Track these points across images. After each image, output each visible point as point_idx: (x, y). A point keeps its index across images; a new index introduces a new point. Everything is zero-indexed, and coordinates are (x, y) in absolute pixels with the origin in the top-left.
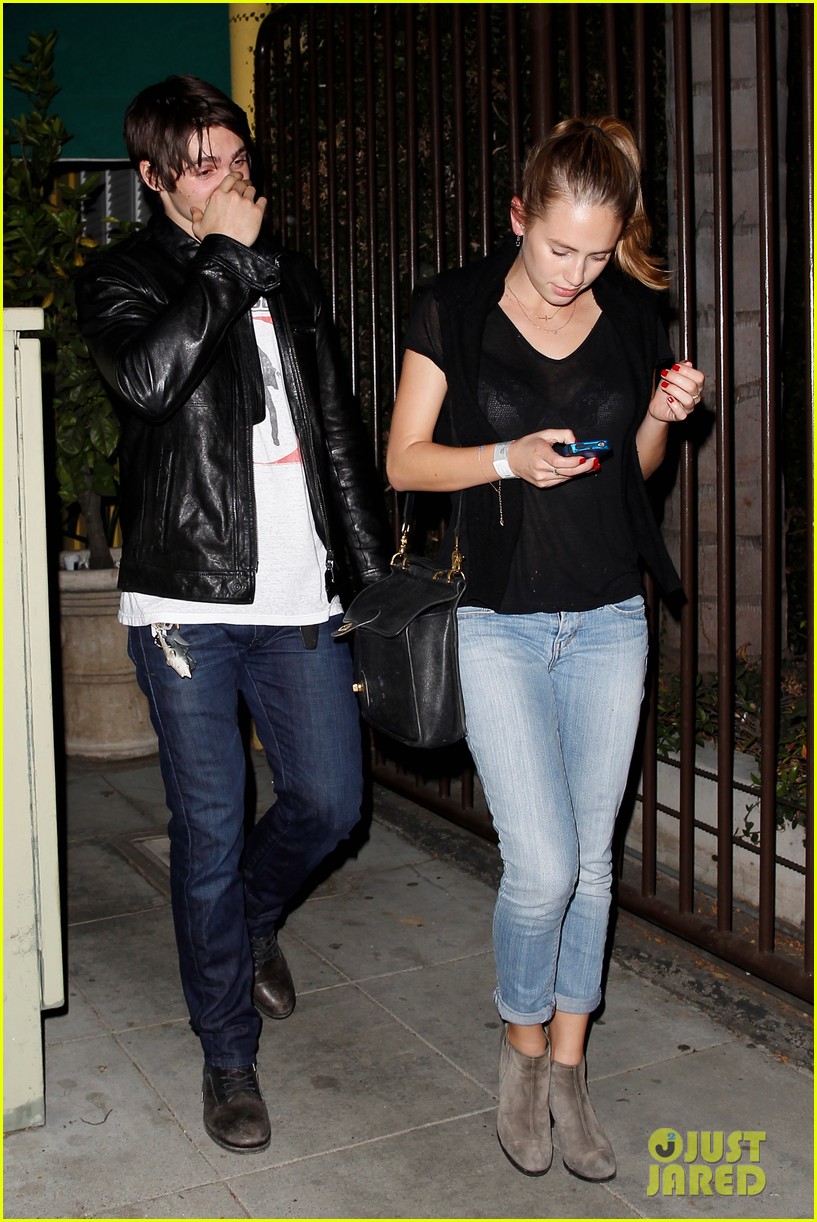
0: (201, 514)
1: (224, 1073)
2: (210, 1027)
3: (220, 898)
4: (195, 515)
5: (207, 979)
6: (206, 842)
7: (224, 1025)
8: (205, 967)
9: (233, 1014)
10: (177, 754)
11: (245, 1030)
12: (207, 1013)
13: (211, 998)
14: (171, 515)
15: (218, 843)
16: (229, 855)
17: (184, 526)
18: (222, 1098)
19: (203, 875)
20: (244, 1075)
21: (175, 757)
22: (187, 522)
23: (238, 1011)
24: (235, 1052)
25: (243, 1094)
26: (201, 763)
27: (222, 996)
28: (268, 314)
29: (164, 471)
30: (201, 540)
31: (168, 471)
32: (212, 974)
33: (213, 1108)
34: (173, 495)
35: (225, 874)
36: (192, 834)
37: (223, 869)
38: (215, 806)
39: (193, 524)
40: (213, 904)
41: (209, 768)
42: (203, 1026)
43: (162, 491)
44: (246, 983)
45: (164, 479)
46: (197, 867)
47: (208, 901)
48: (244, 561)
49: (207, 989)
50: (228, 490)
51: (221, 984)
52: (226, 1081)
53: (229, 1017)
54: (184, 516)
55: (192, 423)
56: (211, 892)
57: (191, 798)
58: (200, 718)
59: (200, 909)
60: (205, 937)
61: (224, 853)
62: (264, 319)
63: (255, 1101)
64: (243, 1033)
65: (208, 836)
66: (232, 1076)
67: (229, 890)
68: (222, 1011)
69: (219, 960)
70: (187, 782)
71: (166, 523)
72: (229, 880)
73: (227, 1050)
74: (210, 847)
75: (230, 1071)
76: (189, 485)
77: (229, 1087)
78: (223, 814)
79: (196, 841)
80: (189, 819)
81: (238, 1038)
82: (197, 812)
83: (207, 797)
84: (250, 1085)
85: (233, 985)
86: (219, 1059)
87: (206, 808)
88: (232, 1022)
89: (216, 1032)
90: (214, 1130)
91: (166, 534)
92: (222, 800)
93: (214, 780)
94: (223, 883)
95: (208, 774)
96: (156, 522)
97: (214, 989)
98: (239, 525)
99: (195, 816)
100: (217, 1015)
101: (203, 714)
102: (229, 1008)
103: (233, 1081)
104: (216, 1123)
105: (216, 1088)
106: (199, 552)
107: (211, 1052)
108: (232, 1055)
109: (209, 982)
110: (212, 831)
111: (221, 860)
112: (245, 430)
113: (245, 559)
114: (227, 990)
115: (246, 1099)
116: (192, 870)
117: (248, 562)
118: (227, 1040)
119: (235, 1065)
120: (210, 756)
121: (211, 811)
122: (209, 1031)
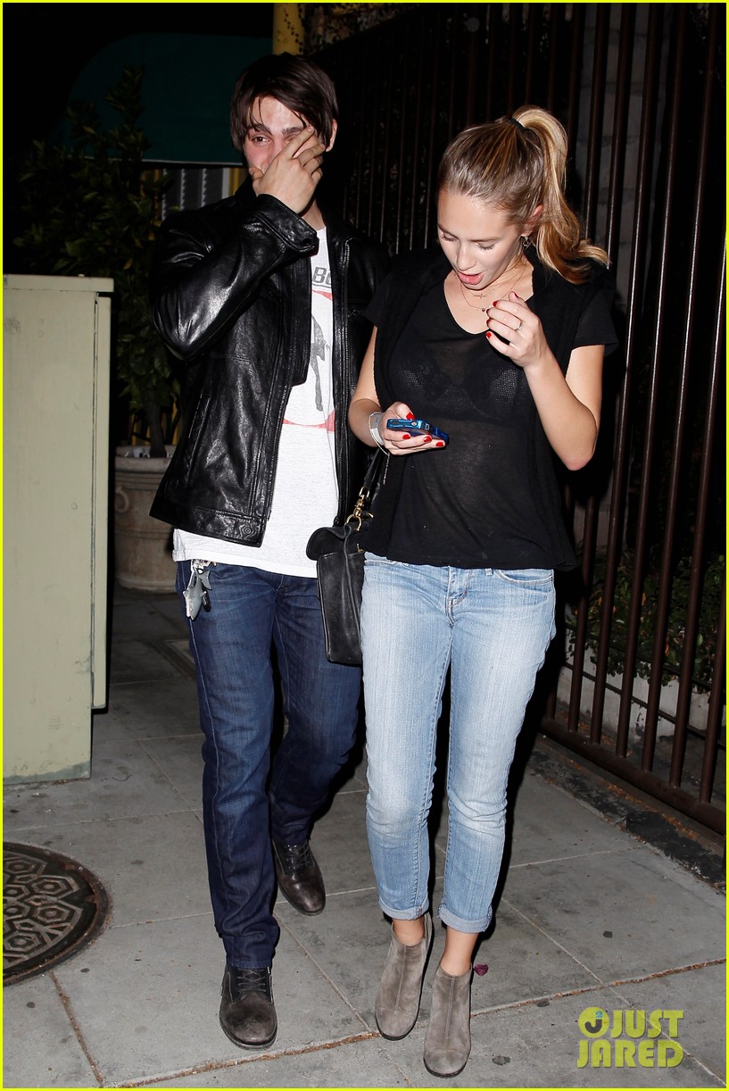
0: (227, 459)
1: (240, 973)
2: (231, 931)
3: (244, 814)
4: (222, 458)
5: (231, 888)
6: (232, 763)
7: (244, 930)
8: (229, 876)
9: (252, 921)
10: (210, 680)
11: (262, 937)
12: (229, 918)
13: (234, 905)
14: (199, 454)
15: (243, 764)
16: (251, 776)
17: (209, 467)
18: (236, 995)
19: (229, 792)
20: (257, 977)
21: (208, 682)
22: (212, 464)
23: (257, 918)
24: (252, 955)
25: (255, 994)
26: (231, 688)
27: (243, 904)
28: (330, 291)
29: (199, 414)
30: (223, 483)
31: (204, 415)
32: (234, 882)
33: (227, 1004)
34: (205, 437)
35: (249, 793)
36: (220, 756)
37: (247, 788)
38: (242, 729)
39: (218, 467)
40: (237, 819)
41: (239, 694)
42: (224, 929)
43: (195, 432)
44: (267, 893)
45: (199, 421)
46: (224, 785)
47: (234, 817)
48: (258, 508)
49: (230, 897)
50: (255, 442)
51: (242, 893)
52: (241, 981)
53: (248, 923)
54: (211, 458)
55: (233, 375)
56: (235, 809)
57: (220, 720)
58: (232, 647)
59: (225, 823)
60: (230, 849)
61: (248, 773)
62: (325, 294)
63: (265, 1002)
64: (261, 939)
65: (234, 756)
66: (247, 977)
67: (253, 808)
68: (243, 917)
69: (243, 871)
70: (218, 705)
71: (194, 462)
72: (252, 798)
73: (244, 953)
74: (236, 767)
75: (246, 972)
76: (221, 429)
77: (242, 987)
78: (249, 736)
79: (223, 762)
80: (217, 741)
81: (256, 943)
82: (226, 733)
83: (235, 721)
84: (262, 987)
85: (255, 894)
86: (237, 960)
87: (233, 731)
88: (250, 929)
89: (237, 936)
90: (226, 1024)
91: (192, 471)
92: (248, 724)
93: (243, 705)
94: (247, 802)
95: (238, 700)
96: (185, 459)
97: (237, 897)
98: (259, 475)
99: (223, 738)
100: (238, 920)
101: (236, 644)
102: (249, 915)
103: (247, 981)
104: (228, 1019)
105: (233, 986)
106: (219, 493)
107: (232, 953)
108: (249, 958)
109: (232, 890)
110: (238, 752)
111: (245, 779)
112: (283, 389)
113: (260, 506)
114: (249, 898)
115: (258, 1000)
116: (219, 787)
117: (262, 510)
118: (246, 945)
119: (251, 968)
120: (240, 682)
121: (238, 733)
122: (230, 935)
